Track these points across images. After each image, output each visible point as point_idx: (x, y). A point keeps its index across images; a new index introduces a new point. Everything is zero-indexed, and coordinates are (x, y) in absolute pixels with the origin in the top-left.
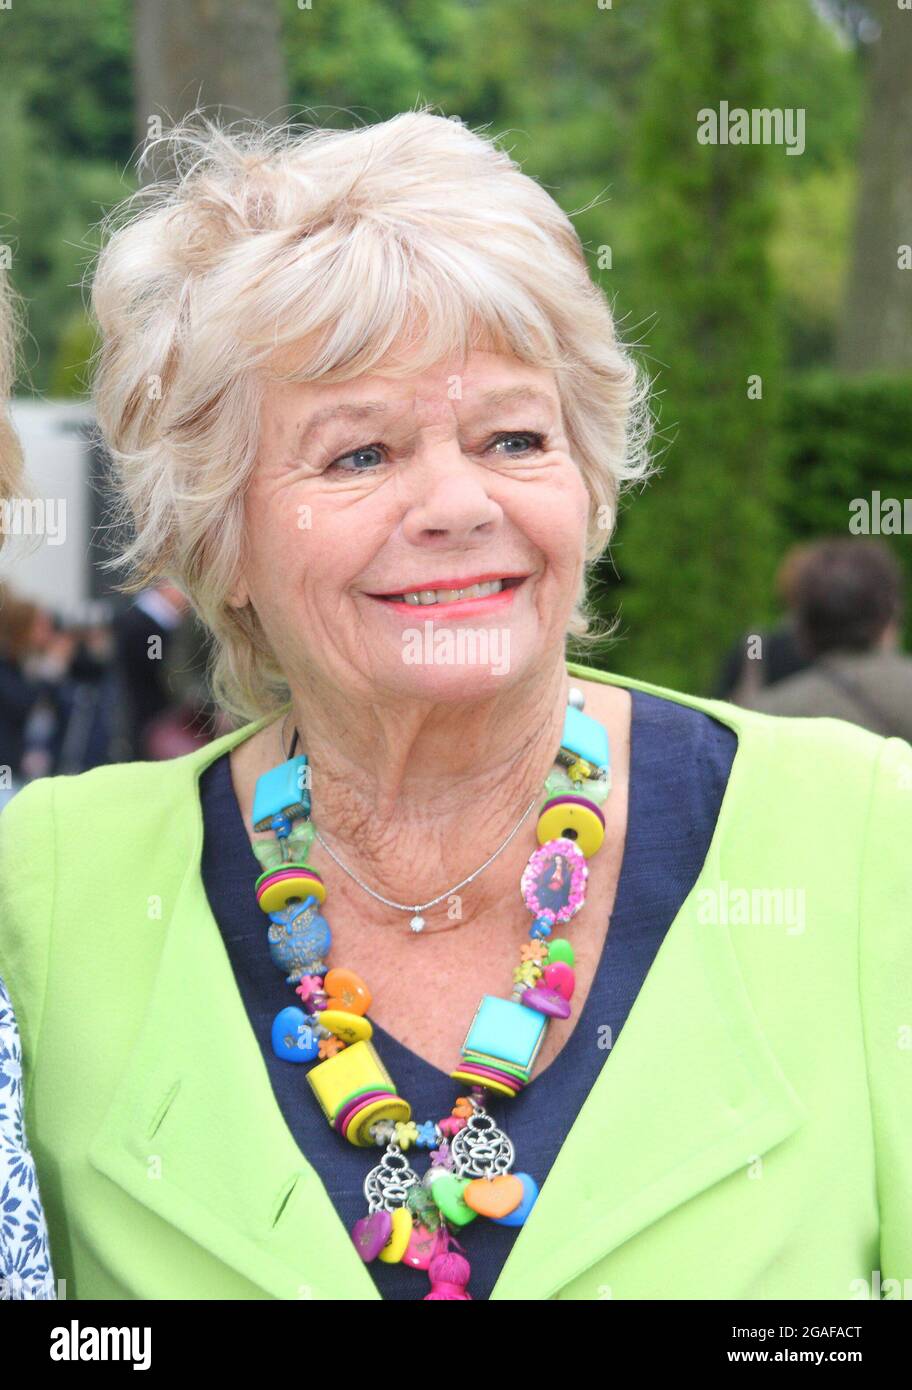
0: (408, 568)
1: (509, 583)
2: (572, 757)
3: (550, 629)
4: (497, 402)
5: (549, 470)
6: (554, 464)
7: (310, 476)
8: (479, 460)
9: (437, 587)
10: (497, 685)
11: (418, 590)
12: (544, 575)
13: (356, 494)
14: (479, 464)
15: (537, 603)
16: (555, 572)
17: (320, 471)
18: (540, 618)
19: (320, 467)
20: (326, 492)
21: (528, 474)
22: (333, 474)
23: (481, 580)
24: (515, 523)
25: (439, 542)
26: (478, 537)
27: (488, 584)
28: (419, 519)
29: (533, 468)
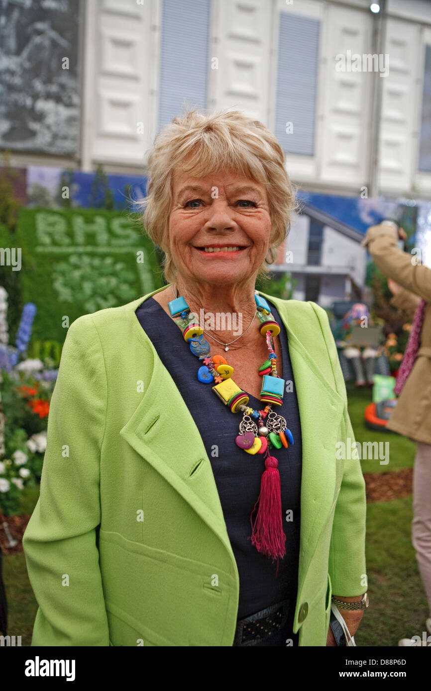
0: (205, 239)
1: (241, 248)
2: (262, 309)
3: (254, 264)
4: (240, 191)
5: (257, 214)
6: (259, 212)
7: (180, 208)
8: (234, 209)
9: (213, 246)
10: (229, 280)
11: (208, 247)
12: (253, 247)
13: (191, 215)
14: (233, 210)
15: (250, 256)
16: (256, 247)
17: (183, 207)
18: (250, 260)
19: (183, 205)
20: (183, 213)
21: (248, 214)
22: (187, 208)
23: (228, 246)
24: (243, 229)
25: (214, 232)
26: (228, 232)
27: (231, 248)
28: (208, 224)
29: (251, 212)
